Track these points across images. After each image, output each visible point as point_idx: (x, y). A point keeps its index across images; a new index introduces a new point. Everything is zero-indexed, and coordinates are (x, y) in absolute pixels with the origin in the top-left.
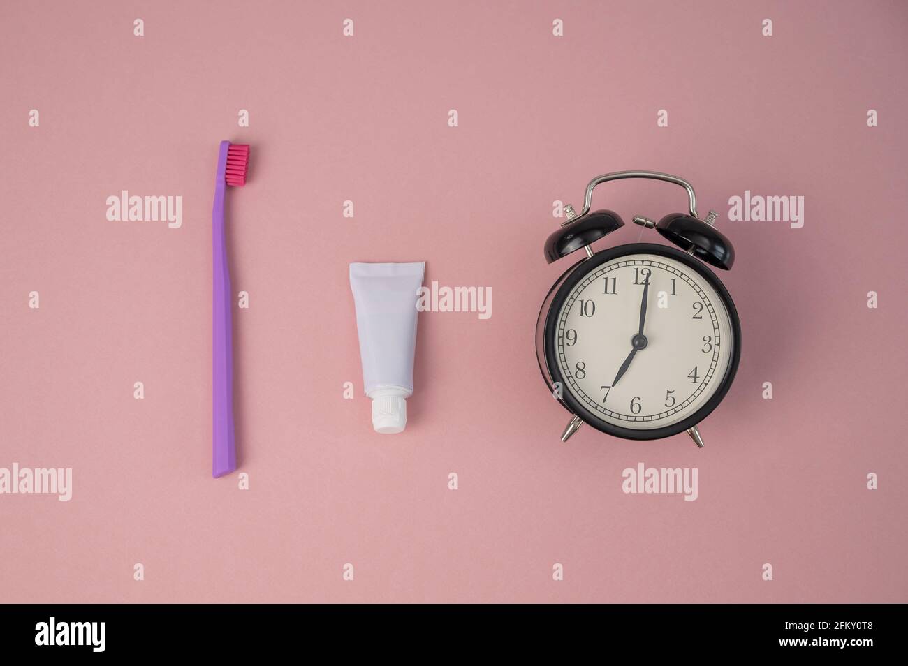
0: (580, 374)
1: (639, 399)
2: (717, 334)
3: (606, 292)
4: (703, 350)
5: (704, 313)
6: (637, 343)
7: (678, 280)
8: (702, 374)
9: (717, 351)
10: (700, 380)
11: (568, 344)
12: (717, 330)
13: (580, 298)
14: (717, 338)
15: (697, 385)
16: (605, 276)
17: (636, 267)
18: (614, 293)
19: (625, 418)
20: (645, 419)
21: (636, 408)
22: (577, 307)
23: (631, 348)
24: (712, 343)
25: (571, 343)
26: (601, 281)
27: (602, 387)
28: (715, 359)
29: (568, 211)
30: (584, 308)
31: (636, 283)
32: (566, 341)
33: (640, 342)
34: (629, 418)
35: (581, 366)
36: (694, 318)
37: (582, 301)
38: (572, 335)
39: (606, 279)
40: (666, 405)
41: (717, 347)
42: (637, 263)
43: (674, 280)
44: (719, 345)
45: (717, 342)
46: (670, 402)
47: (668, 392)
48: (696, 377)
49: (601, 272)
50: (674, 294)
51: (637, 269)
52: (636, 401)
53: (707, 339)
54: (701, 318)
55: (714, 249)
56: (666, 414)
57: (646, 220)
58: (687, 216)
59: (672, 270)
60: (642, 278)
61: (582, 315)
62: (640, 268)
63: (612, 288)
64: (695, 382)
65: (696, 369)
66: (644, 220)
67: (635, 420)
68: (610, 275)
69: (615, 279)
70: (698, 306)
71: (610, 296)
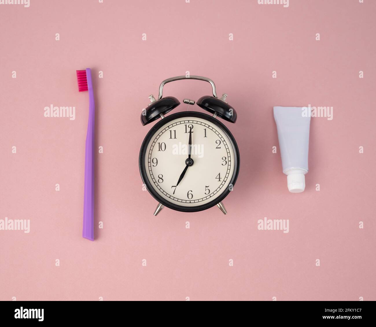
0: (161, 181)
1: (192, 191)
2: (229, 156)
3: (171, 138)
4: (222, 164)
5: (222, 145)
6: (188, 162)
7: (207, 129)
8: (223, 177)
9: (229, 164)
10: (222, 180)
11: (153, 166)
12: (229, 154)
13: (158, 142)
14: (229, 158)
15: (220, 182)
16: (170, 129)
17: (185, 124)
18: (175, 138)
19: (185, 201)
20: (195, 201)
21: (190, 196)
22: (157, 146)
23: (186, 166)
24: (227, 160)
25: (155, 165)
26: (168, 132)
27: (172, 186)
28: (229, 168)
29: (151, 98)
30: (160, 147)
31: (186, 132)
32: (152, 164)
33: (190, 162)
34: (187, 202)
35: (161, 176)
36: (217, 148)
37: (159, 143)
38: (155, 161)
39: (171, 131)
40: (205, 193)
41: (229, 162)
42: (185, 122)
43: (205, 129)
44: (230, 161)
45: (229, 160)
46: (207, 192)
47: (206, 187)
48: (219, 178)
49: (168, 128)
50: (205, 136)
51: (186, 125)
52: (190, 192)
53: (224, 158)
54: (220, 148)
55: (226, 114)
56: (206, 198)
57: (190, 101)
58: (212, 97)
59: (204, 124)
60: (188, 130)
61: (159, 150)
62: (188, 125)
63: (174, 136)
64: (220, 181)
65: (219, 174)
66: (189, 101)
67: (190, 202)
68: (173, 129)
69: (175, 131)
70: (218, 142)
71: (173, 139)
